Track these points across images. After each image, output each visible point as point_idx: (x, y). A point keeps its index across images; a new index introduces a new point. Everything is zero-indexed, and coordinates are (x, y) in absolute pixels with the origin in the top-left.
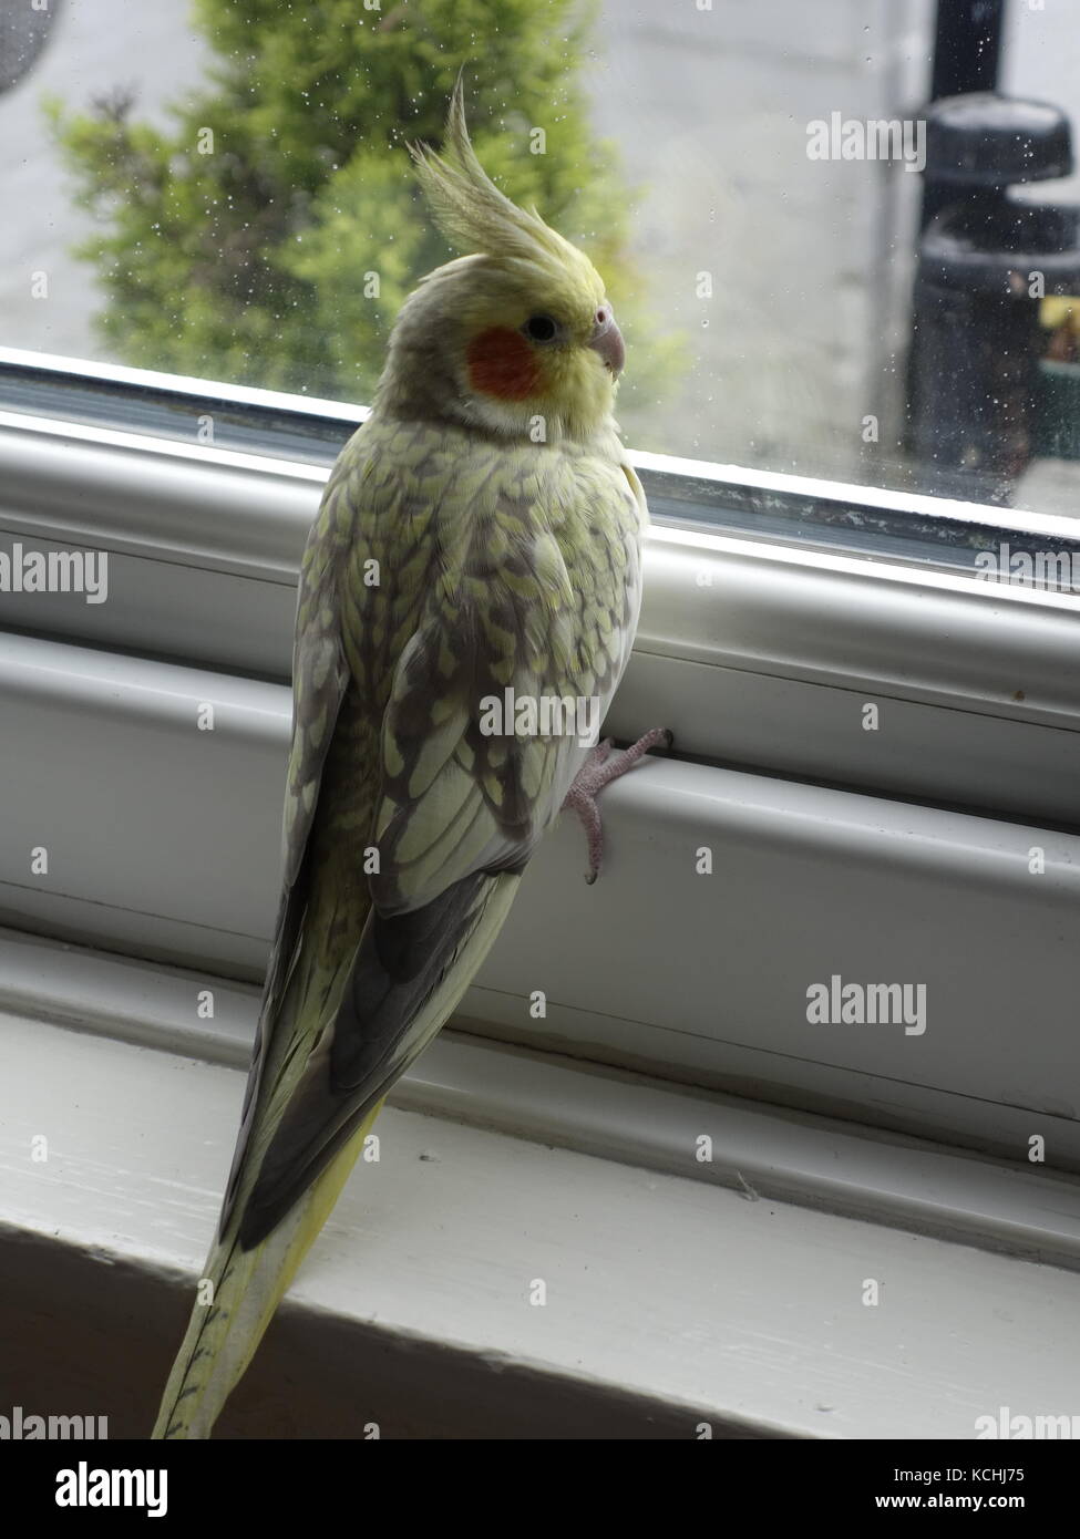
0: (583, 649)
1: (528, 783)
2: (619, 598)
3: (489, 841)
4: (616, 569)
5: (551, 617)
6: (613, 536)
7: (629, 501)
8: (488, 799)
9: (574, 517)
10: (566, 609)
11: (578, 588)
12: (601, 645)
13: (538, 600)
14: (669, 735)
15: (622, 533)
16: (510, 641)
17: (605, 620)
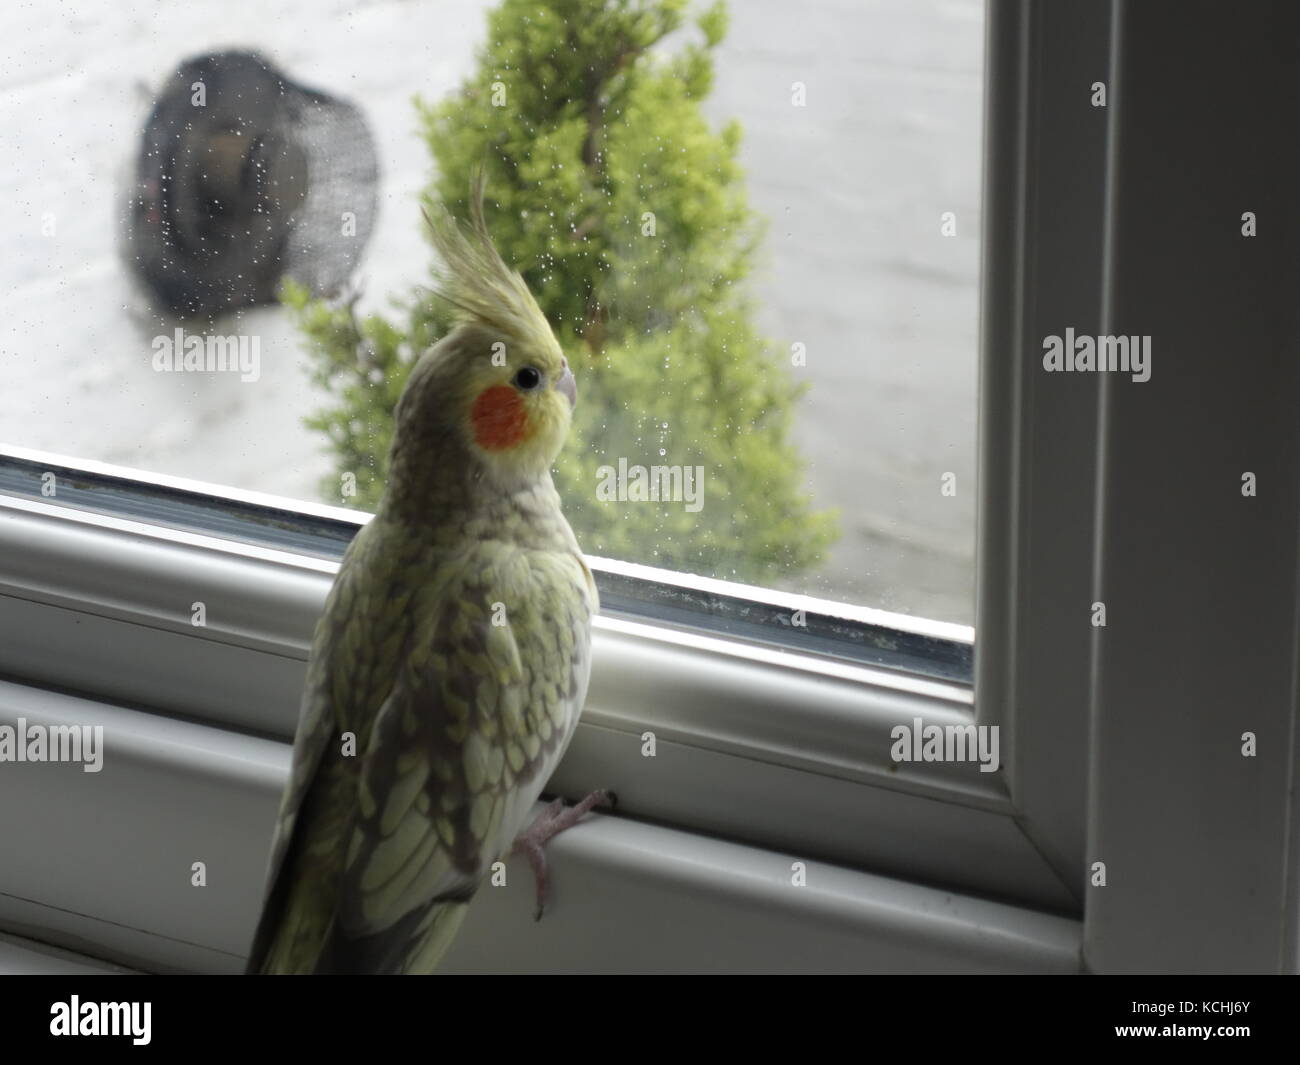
0: (530, 717)
1: (477, 826)
2: (566, 673)
3: (444, 874)
4: (565, 652)
5: (501, 688)
6: (562, 622)
7: (581, 593)
8: (442, 841)
9: (529, 606)
10: (514, 682)
11: (526, 663)
12: (547, 713)
13: (490, 675)
14: (612, 796)
15: (571, 621)
16: (464, 707)
17: (551, 692)
